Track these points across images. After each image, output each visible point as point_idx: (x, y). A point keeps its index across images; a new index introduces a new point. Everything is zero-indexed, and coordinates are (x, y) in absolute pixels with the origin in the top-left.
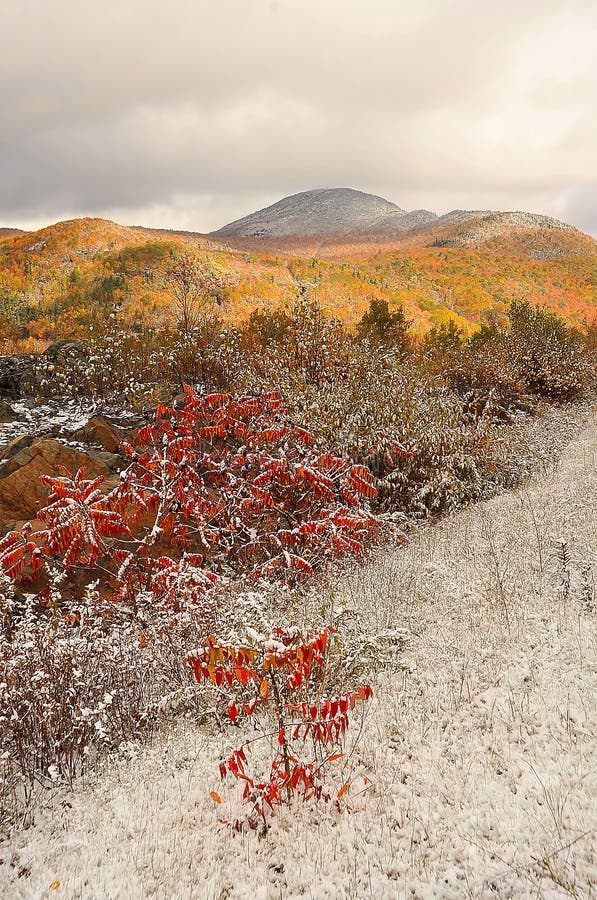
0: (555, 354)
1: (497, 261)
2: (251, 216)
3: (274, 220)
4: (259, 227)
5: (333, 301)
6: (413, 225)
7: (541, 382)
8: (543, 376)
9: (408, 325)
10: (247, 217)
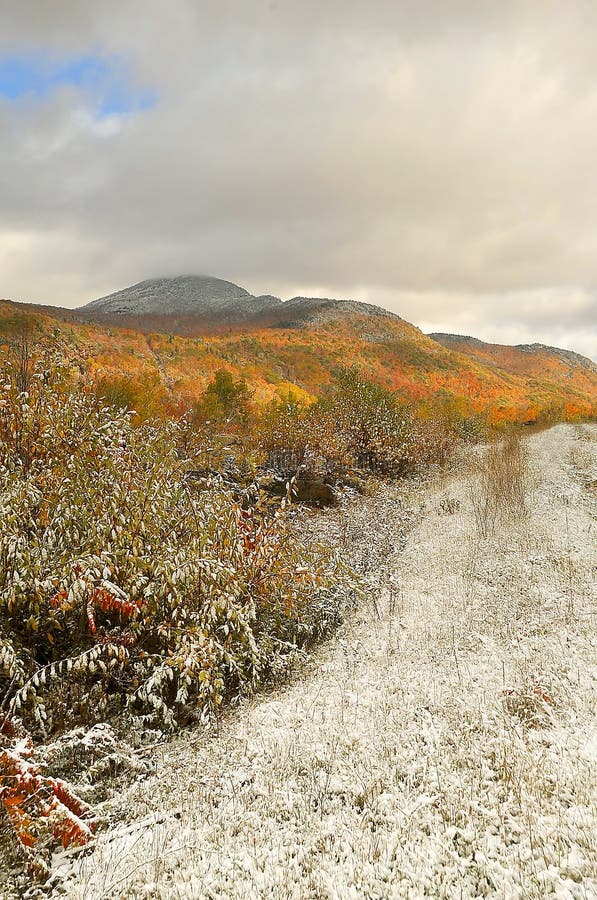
0: (386, 424)
1: (333, 342)
2: (114, 295)
3: (135, 300)
4: (122, 305)
5: (188, 374)
6: (260, 308)
7: (371, 454)
8: (374, 448)
9: (251, 395)
10: (112, 296)
